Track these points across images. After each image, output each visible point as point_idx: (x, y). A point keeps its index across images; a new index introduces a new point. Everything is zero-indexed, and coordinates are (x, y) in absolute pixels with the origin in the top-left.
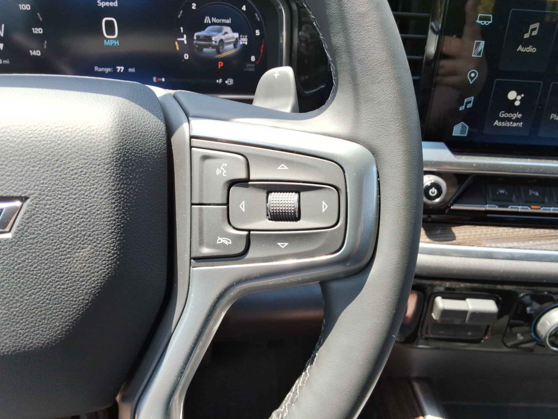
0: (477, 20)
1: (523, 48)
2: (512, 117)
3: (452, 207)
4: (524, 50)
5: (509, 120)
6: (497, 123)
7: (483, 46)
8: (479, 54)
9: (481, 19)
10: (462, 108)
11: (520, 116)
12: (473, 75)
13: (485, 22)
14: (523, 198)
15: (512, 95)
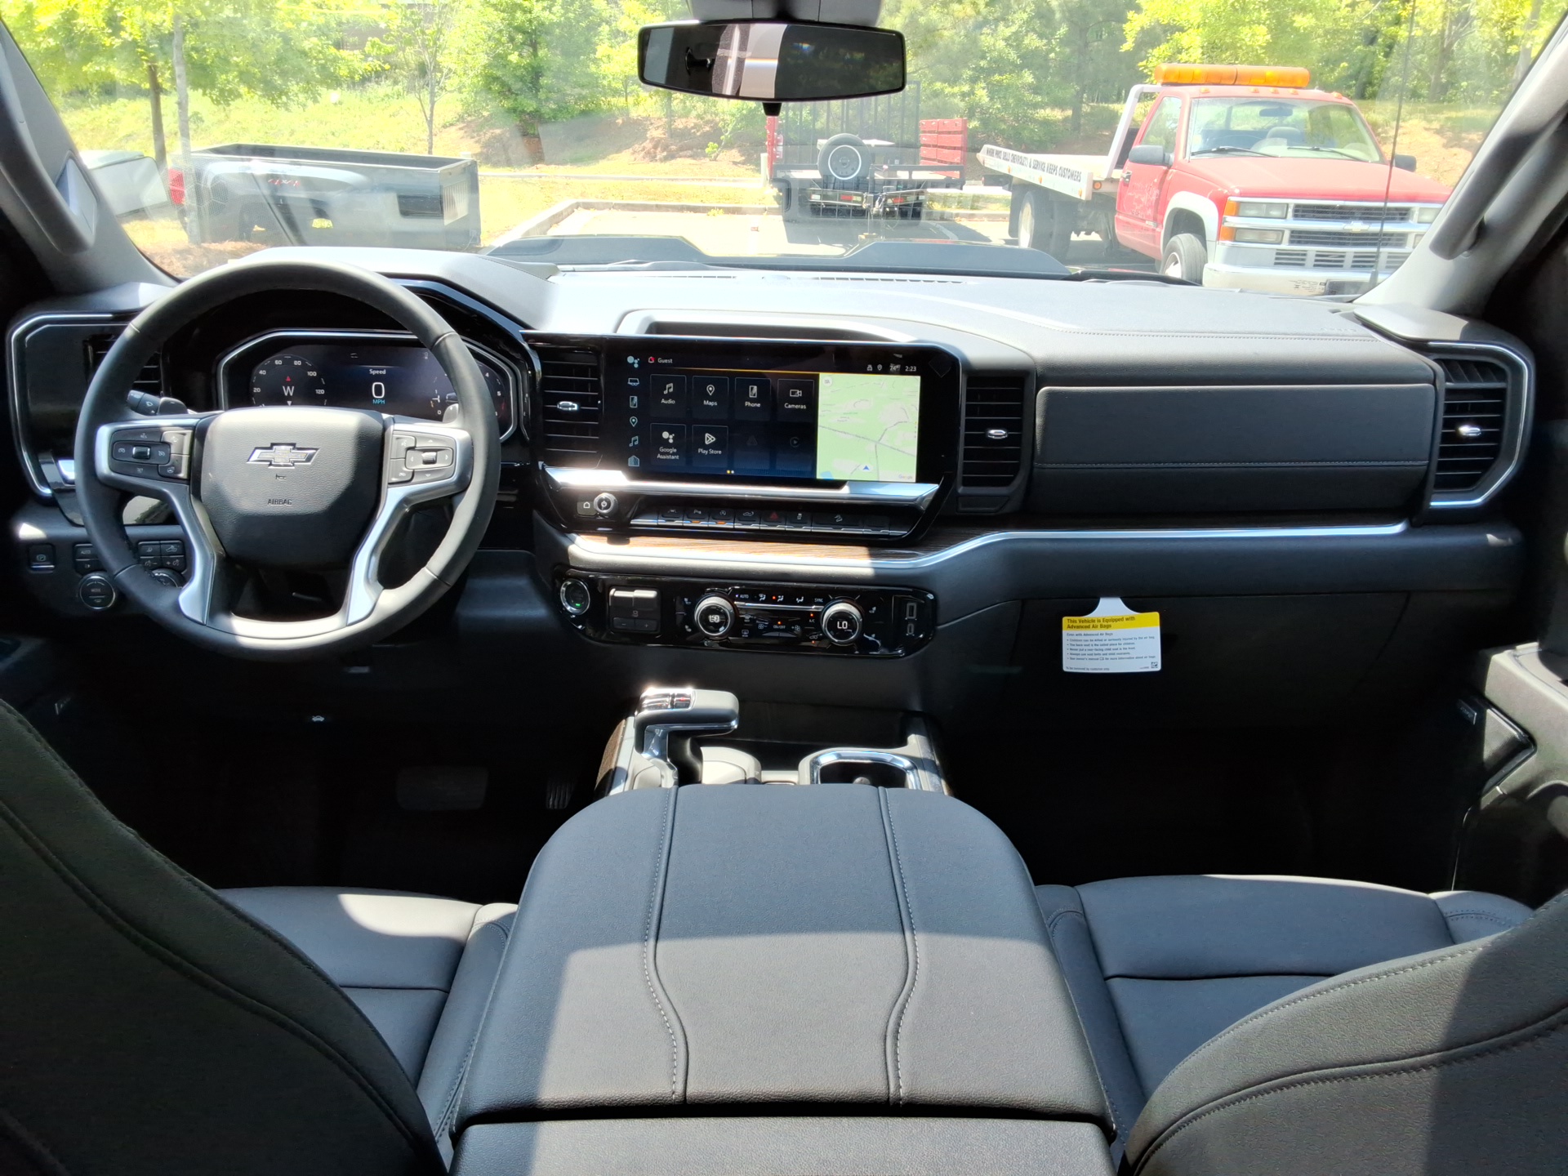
0: (628, 382)
2: (670, 452)
3: (629, 521)
4: (666, 402)
5: (668, 454)
6: (659, 456)
7: (636, 400)
8: (635, 405)
9: (631, 381)
10: (631, 445)
11: (675, 450)
12: (634, 420)
13: (634, 384)
14: (689, 516)
15: (665, 435)
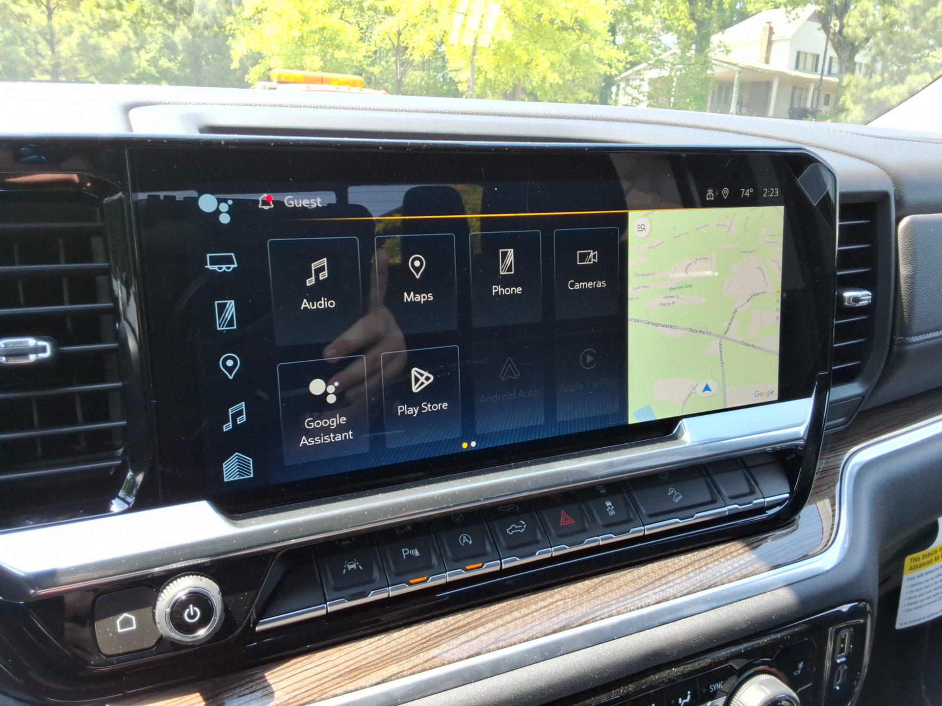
0: (207, 265)
1: (311, 303)
2: (330, 425)
3: (257, 629)
4: (313, 306)
5: (327, 431)
6: (304, 441)
7: (233, 309)
8: (231, 323)
9: (214, 261)
10: (227, 427)
11: (343, 420)
12: (230, 363)
13: (224, 267)
14: (393, 568)
15: (317, 387)
